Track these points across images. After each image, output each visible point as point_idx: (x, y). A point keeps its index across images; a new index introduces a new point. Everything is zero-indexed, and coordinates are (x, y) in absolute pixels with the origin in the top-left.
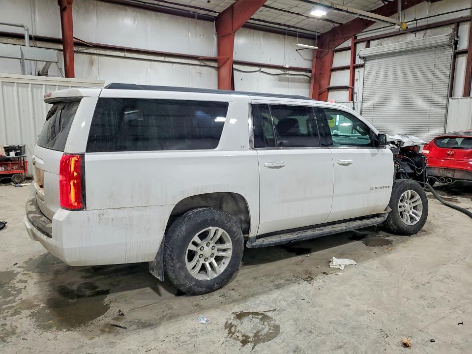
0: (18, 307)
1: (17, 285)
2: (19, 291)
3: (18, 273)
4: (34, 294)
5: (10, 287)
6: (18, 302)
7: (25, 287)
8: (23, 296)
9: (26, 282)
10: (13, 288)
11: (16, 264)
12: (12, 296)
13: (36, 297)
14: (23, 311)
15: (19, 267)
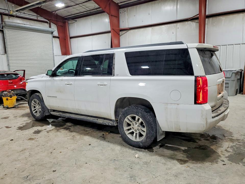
0: (236, 141)
1: (231, 150)
2: (232, 147)
3: (226, 157)
4: (226, 143)
5: (236, 151)
6: (235, 143)
7: (228, 148)
8: (231, 144)
9: (226, 150)
10: (234, 150)
11: (223, 165)
12: (236, 147)
13: (227, 142)
14: (235, 139)
15: (223, 161)
